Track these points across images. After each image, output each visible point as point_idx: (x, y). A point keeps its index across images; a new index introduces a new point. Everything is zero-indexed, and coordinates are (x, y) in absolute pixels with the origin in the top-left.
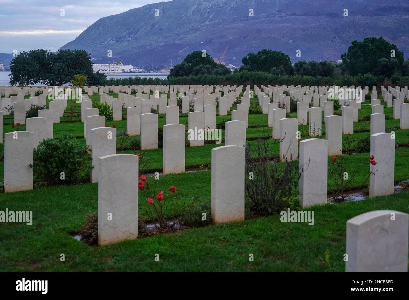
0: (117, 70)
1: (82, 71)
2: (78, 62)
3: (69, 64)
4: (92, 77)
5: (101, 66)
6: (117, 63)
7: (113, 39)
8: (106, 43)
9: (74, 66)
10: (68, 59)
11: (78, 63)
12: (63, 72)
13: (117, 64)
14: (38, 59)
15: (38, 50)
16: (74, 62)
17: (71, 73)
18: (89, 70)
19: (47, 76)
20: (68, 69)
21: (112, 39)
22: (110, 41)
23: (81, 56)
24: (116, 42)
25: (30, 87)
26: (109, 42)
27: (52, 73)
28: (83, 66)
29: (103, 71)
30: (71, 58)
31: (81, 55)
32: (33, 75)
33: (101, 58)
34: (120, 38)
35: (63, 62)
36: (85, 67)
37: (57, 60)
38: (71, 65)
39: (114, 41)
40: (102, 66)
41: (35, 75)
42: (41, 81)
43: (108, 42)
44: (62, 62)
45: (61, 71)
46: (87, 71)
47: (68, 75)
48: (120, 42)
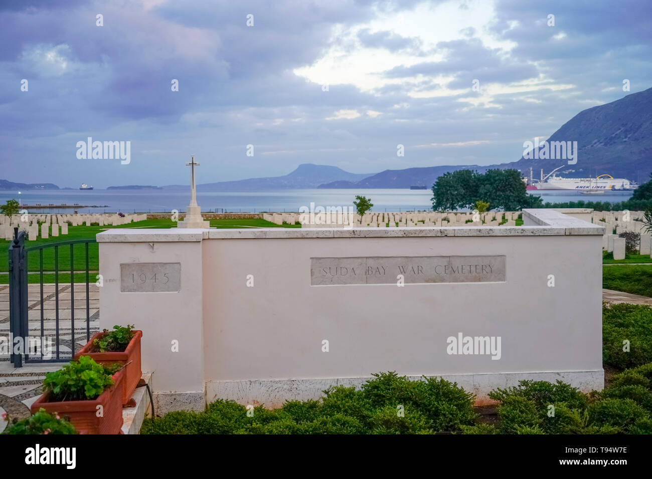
0: (604, 187)
1: (512, 194)
2: (507, 183)
3: (497, 186)
4: (524, 201)
5: (579, 181)
6: (604, 176)
7: (601, 141)
8: (590, 146)
9: (503, 188)
10: (496, 181)
11: (507, 185)
12: (490, 195)
13: (604, 178)
14: (463, 180)
15: (463, 170)
16: (504, 184)
17: (500, 197)
18: (521, 193)
19: (472, 201)
20: (496, 193)
21: (599, 141)
22: (595, 143)
23: (511, 177)
24: (605, 145)
25: (455, 213)
26: (595, 146)
27: (478, 197)
28: (513, 188)
29: (582, 189)
30: (499, 179)
31: (512, 175)
32: (457, 199)
33: (581, 170)
34: (611, 139)
35: (491, 184)
36: (516, 189)
37: (484, 181)
38: (499, 187)
39: (603, 144)
40: (581, 180)
41: (459, 199)
42: (467, 206)
43: (592, 146)
44: (489, 184)
45: (488, 194)
46: (518, 194)
47: (496, 199)
48: (611, 144)
